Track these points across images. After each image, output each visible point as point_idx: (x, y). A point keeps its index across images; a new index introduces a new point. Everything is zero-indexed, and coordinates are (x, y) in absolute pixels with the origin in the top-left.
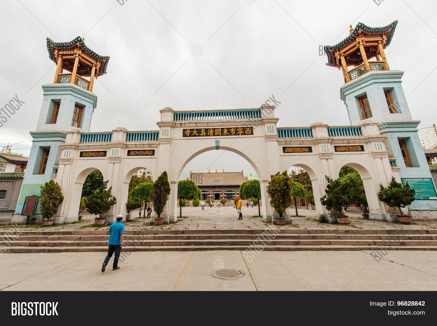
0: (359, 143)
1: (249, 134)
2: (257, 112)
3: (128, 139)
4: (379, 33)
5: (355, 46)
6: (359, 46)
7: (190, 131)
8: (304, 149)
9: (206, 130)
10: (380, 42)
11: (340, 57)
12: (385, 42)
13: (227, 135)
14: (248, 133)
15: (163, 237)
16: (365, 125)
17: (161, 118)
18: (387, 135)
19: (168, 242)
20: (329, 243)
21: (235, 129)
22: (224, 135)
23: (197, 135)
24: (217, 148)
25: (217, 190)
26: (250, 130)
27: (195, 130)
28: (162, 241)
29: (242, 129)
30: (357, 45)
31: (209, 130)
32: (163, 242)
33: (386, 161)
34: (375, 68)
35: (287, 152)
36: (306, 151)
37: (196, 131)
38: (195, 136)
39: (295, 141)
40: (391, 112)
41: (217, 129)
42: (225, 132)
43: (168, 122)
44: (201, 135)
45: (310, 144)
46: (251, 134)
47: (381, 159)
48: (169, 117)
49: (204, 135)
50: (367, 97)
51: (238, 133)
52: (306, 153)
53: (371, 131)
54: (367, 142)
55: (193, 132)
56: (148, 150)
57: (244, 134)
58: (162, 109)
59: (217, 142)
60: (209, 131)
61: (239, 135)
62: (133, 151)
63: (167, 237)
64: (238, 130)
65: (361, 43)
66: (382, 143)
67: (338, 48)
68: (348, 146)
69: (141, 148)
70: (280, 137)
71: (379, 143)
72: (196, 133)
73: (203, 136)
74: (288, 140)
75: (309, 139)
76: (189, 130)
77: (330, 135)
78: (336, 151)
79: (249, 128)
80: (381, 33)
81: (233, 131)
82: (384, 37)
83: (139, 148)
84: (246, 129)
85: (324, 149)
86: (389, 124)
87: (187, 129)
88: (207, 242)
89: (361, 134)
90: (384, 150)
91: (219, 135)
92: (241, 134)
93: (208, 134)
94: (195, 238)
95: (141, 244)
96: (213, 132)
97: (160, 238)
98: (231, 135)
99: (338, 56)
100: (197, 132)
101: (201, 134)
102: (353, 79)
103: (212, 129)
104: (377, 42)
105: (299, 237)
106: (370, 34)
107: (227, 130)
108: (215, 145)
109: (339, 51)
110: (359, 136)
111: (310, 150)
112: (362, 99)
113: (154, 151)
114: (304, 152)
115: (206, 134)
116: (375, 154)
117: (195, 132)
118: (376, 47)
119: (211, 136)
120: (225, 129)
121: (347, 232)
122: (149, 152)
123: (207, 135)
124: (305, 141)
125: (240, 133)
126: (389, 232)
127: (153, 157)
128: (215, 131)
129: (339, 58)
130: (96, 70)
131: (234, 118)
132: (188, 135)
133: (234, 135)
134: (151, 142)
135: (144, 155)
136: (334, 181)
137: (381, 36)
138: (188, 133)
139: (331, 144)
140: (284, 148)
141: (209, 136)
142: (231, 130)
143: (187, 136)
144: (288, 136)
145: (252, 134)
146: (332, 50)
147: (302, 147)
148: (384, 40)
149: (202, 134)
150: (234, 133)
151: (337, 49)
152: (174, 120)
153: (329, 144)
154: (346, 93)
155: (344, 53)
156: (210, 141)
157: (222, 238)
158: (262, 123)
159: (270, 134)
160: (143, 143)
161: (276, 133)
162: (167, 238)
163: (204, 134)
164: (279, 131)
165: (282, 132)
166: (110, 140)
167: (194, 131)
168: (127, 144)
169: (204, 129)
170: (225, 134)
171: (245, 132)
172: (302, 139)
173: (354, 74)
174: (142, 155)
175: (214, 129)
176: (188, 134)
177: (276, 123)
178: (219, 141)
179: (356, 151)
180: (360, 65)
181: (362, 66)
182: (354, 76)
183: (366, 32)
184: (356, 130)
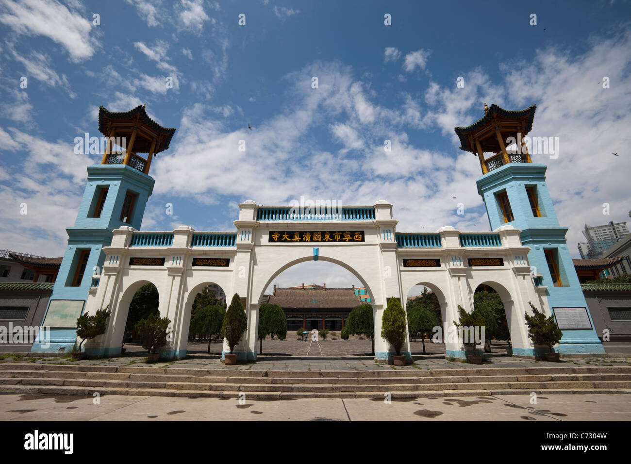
0: (497, 255)
1: (358, 241)
2: (369, 211)
3: (194, 243)
4: (516, 118)
5: (490, 131)
6: (495, 131)
7: (279, 235)
8: (430, 263)
9: (301, 234)
10: (519, 128)
11: (475, 141)
13: (329, 241)
14: (357, 238)
15: (239, 379)
16: (504, 233)
19: (247, 386)
21: (341, 233)
22: (325, 241)
23: (289, 239)
24: (316, 258)
25: (314, 314)
26: (361, 236)
27: (286, 233)
28: (238, 385)
29: (350, 233)
30: (493, 130)
31: (305, 234)
34: (515, 159)
35: (409, 266)
36: (433, 264)
38: (286, 241)
39: (419, 252)
40: (535, 215)
41: (316, 233)
42: (327, 236)
43: (249, 221)
44: (293, 240)
45: (438, 256)
47: (524, 277)
48: (251, 215)
50: (507, 195)
52: (433, 268)
54: (508, 254)
55: (283, 235)
56: (221, 259)
59: (316, 251)
61: (346, 242)
62: (199, 259)
63: (245, 380)
64: (344, 234)
65: (497, 128)
66: (524, 256)
67: (471, 131)
68: (485, 259)
69: (211, 255)
70: (399, 245)
71: (521, 256)
73: (297, 241)
74: (410, 250)
75: (436, 248)
76: (277, 233)
77: (462, 244)
78: (470, 265)
79: (359, 233)
80: (519, 118)
81: (337, 235)
82: (523, 123)
83: (208, 255)
84: (355, 233)
85: (455, 264)
86: (530, 230)
87: (274, 232)
88: (298, 388)
89: (500, 244)
90: (527, 265)
91: (318, 241)
92: (348, 240)
93: (304, 239)
94: (282, 382)
95: (211, 388)
96: (311, 236)
97: (235, 381)
98: (335, 241)
99: (473, 140)
100: (288, 235)
102: (491, 170)
103: (309, 232)
105: (419, 381)
106: (506, 118)
107: (329, 234)
108: (312, 255)
109: (473, 135)
110: (497, 245)
111: (438, 263)
112: (502, 198)
113: (228, 260)
114: (430, 266)
115: (300, 239)
116: (516, 271)
117: (285, 236)
119: (308, 242)
120: (327, 233)
121: (478, 372)
122: (222, 261)
123: (301, 241)
124: (431, 251)
125: (348, 239)
127: (227, 268)
128: (313, 235)
129: (473, 142)
132: (276, 240)
133: (339, 241)
134: (224, 248)
135: (215, 266)
137: (519, 121)
138: (277, 237)
139: (464, 255)
140: (405, 261)
141: (305, 241)
142: (335, 234)
143: (274, 241)
144: (411, 244)
145: (363, 240)
146: (465, 133)
147: (427, 260)
148: (523, 126)
149: (295, 239)
150: (339, 238)
151: (470, 133)
152: (258, 218)
153: (461, 257)
154: (484, 188)
155: (479, 137)
156: (304, 250)
157: (318, 382)
158: (377, 226)
159: (386, 242)
160: (214, 250)
161: (394, 240)
163: (298, 238)
164: (398, 238)
165: (402, 239)
166: (170, 244)
168: (192, 249)
169: (298, 232)
170: (327, 240)
171: (353, 238)
172: (427, 248)
173: (491, 164)
174: (212, 266)
175: (312, 233)
177: (394, 227)
178: (318, 249)
180: (499, 154)
181: (500, 156)
182: (492, 166)
183: (501, 116)
184: (494, 238)
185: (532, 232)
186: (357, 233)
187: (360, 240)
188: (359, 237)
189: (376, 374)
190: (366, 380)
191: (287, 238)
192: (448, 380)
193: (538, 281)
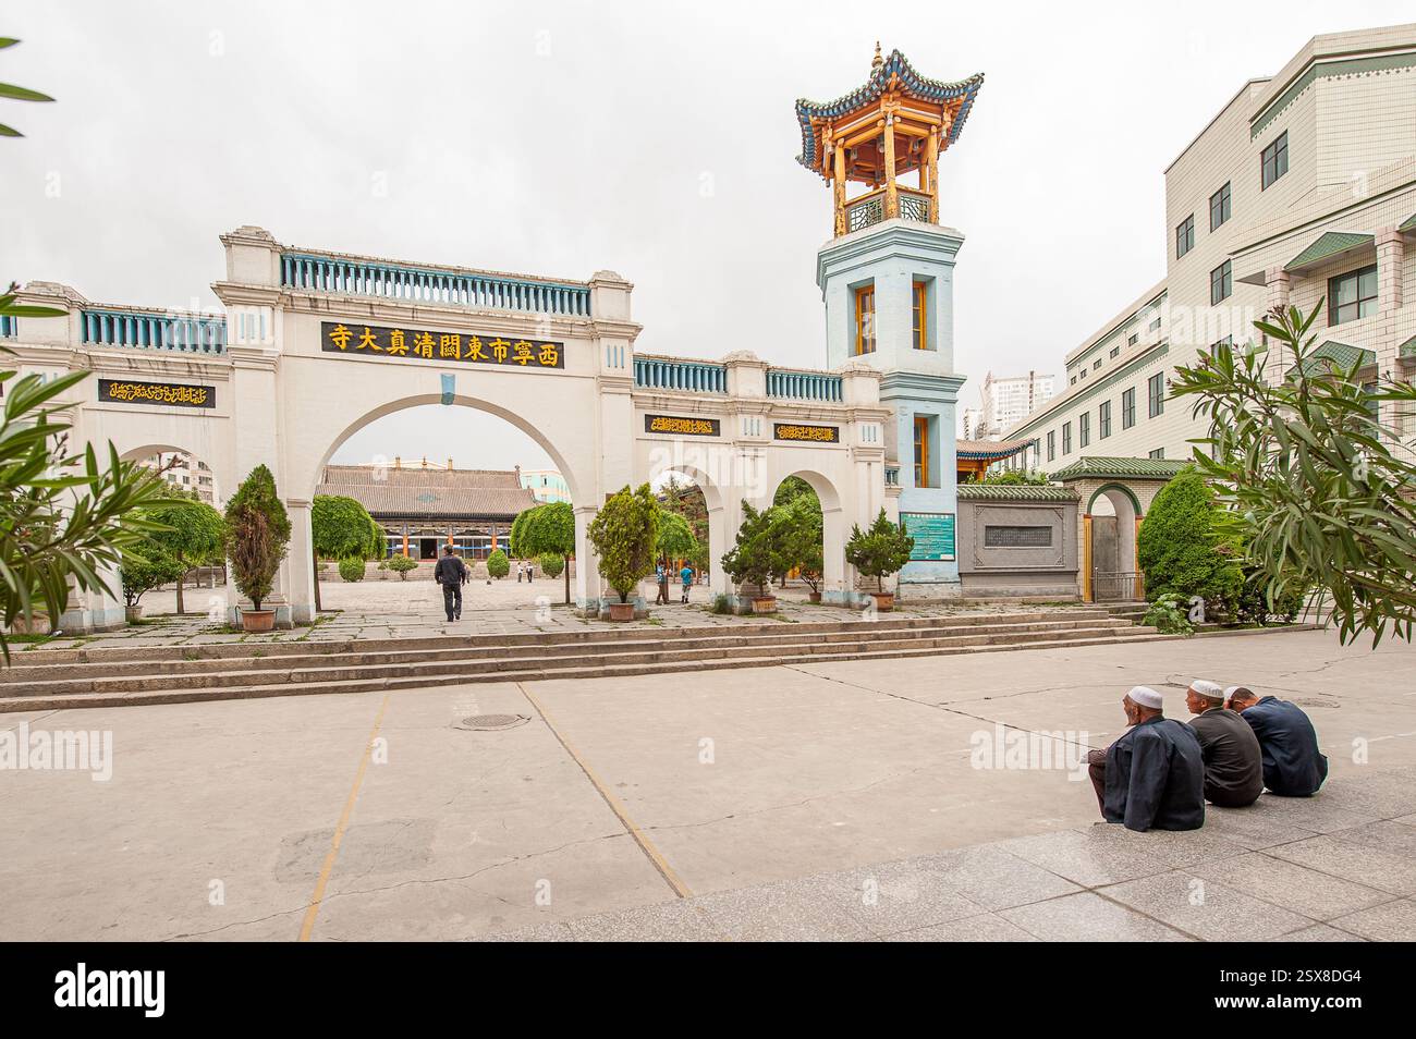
0: (830, 420)
1: (549, 366)
2: (577, 296)
3: (92, 336)
4: (936, 102)
5: (873, 124)
6: (883, 127)
7: (351, 334)
8: (701, 426)
9: (409, 336)
10: (934, 129)
11: (834, 147)
12: (944, 134)
13: (480, 360)
14: (547, 359)
16: (852, 374)
17: (230, 265)
18: (892, 406)
19: (307, 673)
21: (508, 344)
22: (470, 359)
23: (377, 348)
24: (448, 399)
26: (555, 353)
27: (367, 330)
28: (286, 671)
29: (530, 345)
30: (880, 123)
31: (418, 336)
32: (291, 674)
33: (879, 469)
34: (907, 211)
35: (656, 431)
36: (705, 430)
37: (371, 334)
38: (368, 350)
39: (680, 401)
40: (917, 345)
41: (447, 337)
42: (475, 348)
43: (260, 288)
44: (389, 349)
45: (717, 413)
46: (556, 366)
47: (869, 464)
48: (262, 270)
49: (403, 353)
50: (873, 293)
51: (515, 358)
52: (704, 438)
53: (861, 393)
54: (850, 418)
55: (362, 337)
56: (187, 387)
57: (537, 363)
58: (231, 232)
59: (448, 380)
60: (419, 341)
61: (520, 364)
62: (120, 382)
64: (517, 347)
65: (890, 121)
66: (878, 425)
67: (833, 117)
68: (805, 426)
69: (155, 375)
70: (640, 382)
71: (872, 424)
72: (372, 340)
73: (398, 354)
74: (662, 396)
75: (715, 397)
76: (345, 328)
77: (768, 393)
78: (777, 437)
79: (553, 346)
80: (941, 102)
81: (500, 348)
82: (947, 117)
83: (148, 374)
84: (543, 347)
85: (748, 430)
86: (902, 376)
87: (337, 324)
88: (424, 668)
89: (840, 397)
90: (880, 443)
91: (452, 358)
92: (524, 362)
93: (417, 350)
94: (387, 659)
95: (218, 682)
96: (434, 343)
98: (495, 360)
99: (830, 143)
100: (374, 336)
101: (391, 346)
102: (853, 228)
103: (430, 332)
104: (928, 126)
105: (661, 646)
106: (914, 96)
107: (480, 344)
108: (440, 391)
109: (834, 128)
110: (835, 401)
111: (715, 427)
112: (862, 294)
113: (210, 391)
114: (700, 433)
115: (407, 348)
116: (860, 452)
117: (368, 337)
118: (923, 142)
119: (426, 357)
120: (475, 340)
121: (764, 630)
122: (193, 393)
123: (410, 353)
124: (705, 401)
125: (524, 358)
126: (846, 627)
127: (209, 411)
128: (440, 341)
129: (830, 149)
131: (503, 305)
132: (343, 346)
133: (505, 361)
134: (192, 355)
135: (170, 404)
136: (759, 514)
137: (940, 110)
138: (344, 339)
139: (768, 416)
140: (649, 418)
141: (419, 356)
142: (495, 344)
143: (338, 349)
144: (664, 385)
145: (560, 364)
146: (815, 118)
147: (695, 420)
148: (945, 128)
149: (395, 349)
150: (505, 356)
151: (829, 120)
152: (284, 282)
153: (762, 418)
154: (830, 270)
155: (846, 137)
156: (424, 376)
157: (466, 656)
158: (593, 333)
159: (611, 372)
160: (162, 359)
161: (629, 371)
162: (299, 662)
163: (402, 347)
164: (639, 366)
165: (650, 370)
166: (8, 333)
167: (364, 333)
168: (91, 354)
169: (400, 330)
170: (475, 358)
171: (537, 358)
172: (697, 395)
173: (858, 214)
174: (163, 402)
175: (436, 336)
176: (344, 343)
177: (631, 340)
178: (454, 376)
179: (822, 441)
180: (877, 191)
181: (881, 196)
182: (859, 220)
183: (907, 88)
184: (831, 385)
185: (904, 378)
186: (549, 346)
187: (554, 363)
188: (552, 355)
191: (372, 344)
192: (713, 644)
193: (891, 475)
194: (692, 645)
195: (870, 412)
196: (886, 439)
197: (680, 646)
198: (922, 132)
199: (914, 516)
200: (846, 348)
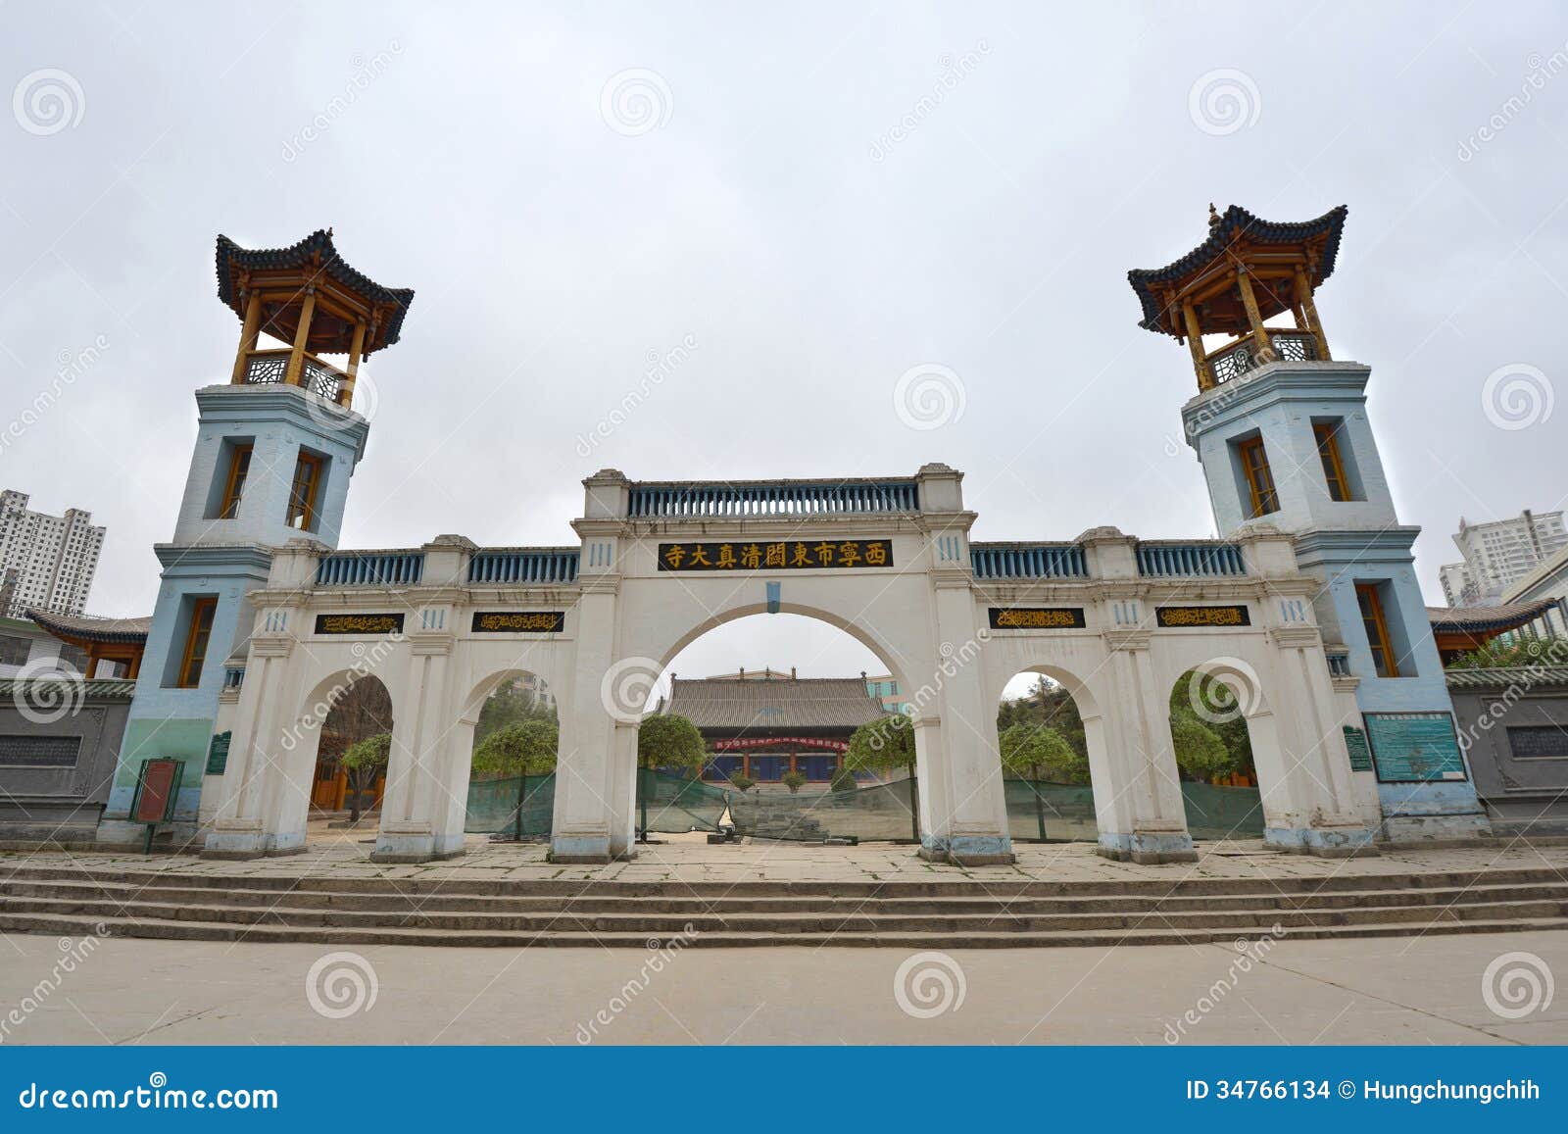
0: (1233, 598)
1: (877, 565)
2: (905, 491)
3: (475, 576)
4: (1294, 242)
5: (1224, 276)
6: (1235, 277)
7: (683, 552)
8: (1058, 618)
9: (737, 548)
10: (1299, 268)
11: (1180, 306)
12: (1314, 270)
13: (805, 566)
14: (874, 558)
15: (595, 902)
16: (1252, 539)
17: (588, 505)
18: (1319, 573)
19: (612, 919)
20: (1120, 924)
21: (834, 547)
22: (795, 566)
23: (706, 563)
24: (773, 606)
26: (883, 552)
27: (699, 547)
28: (592, 916)
29: (856, 545)
30: (1231, 274)
31: (746, 549)
32: (595, 919)
33: (1317, 658)
34: (1286, 352)
35: (1004, 627)
36: (1065, 621)
37: (702, 550)
38: (699, 567)
39: (1029, 593)
40: (1337, 497)
41: (773, 546)
42: (801, 554)
43: (609, 520)
44: (718, 563)
45: (1078, 600)
46: (885, 565)
47: (1301, 650)
48: (614, 505)
49: (730, 565)
50: (1262, 445)
51: (841, 560)
52: (1065, 631)
53: (1269, 560)
54: (1261, 594)
55: (694, 554)
56: (542, 614)
57: (863, 563)
58: (591, 475)
59: (773, 589)
60: (746, 552)
61: (846, 566)
62: (490, 614)
63: (608, 903)
64: (842, 549)
65: (1242, 270)
66: (1303, 599)
67: (1172, 279)
68: (1200, 608)
69: (518, 605)
70: (980, 574)
71: (1294, 600)
72: (703, 556)
73: (726, 567)
74: (1007, 586)
75: (1075, 583)
76: (679, 548)
77: (1142, 572)
78: (1161, 623)
79: (880, 545)
80: (1300, 241)
81: (825, 551)
82: (1311, 254)
83: (512, 605)
84: (870, 546)
85: (1122, 618)
86: (1322, 535)
87: (672, 546)
88: (735, 921)
89: (1241, 569)
90: (1310, 621)
91: (778, 566)
92: (851, 563)
93: (744, 562)
94: (697, 907)
96: (760, 554)
97: (584, 906)
98: (820, 565)
99: (1175, 303)
100: (705, 553)
101: (720, 560)
102: (1221, 380)
103: (756, 544)
104: (1292, 266)
105: (1031, 907)
106: (1266, 241)
107: (805, 549)
108: (765, 599)
109: (1177, 289)
110: (1234, 574)
111: (1078, 618)
112: (1249, 451)
113: (560, 616)
114: (1059, 626)
115: (735, 561)
116: (1280, 637)
117: (699, 554)
118: (1290, 282)
119: (753, 568)
120: (800, 546)
122: (546, 619)
123: (738, 566)
124: (1065, 591)
125: (850, 559)
126: (1308, 884)
127: (557, 635)
128: (766, 551)
129: (1176, 308)
130: (367, 334)
131: (828, 509)
132: (676, 565)
133: (831, 565)
134: (549, 585)
135: (527, 630)
137: (1302, 248)
138: (677, 558)
139: (1145, 599)
140: (994, 614)
141: (746, 567)
142: (820, 548)
143: (672, 568)
144: (1008, 573)
145: (889, 562)
146: (1153, 284)
147: (1051, 610)
148: (1312, 264)
149: (723, 563)
150: (830, 559)
151: (1170, 282)
152: (630, 512)
153: (1138, 602)
155: (1193, 294)
156: (751, 583)
157: (786, 907)
158: (924, 527)
159: (945, 565)
160: (525, 591)
161: (966, 558)
162: (606, 905)
163: (730, 560)
164: (977, 556)
165: (992, 559)
166: (415, 579)
167: (696, 551)
168: (472, 591)
169: (729, 544)
170: (800, 564)
171: (864, 558)
172: (1051, 582)
173: (1223, 365)
174: (522, 630)
175: (762, 546)
176: (677, 561)
177: (966, 529)
178: (779, 584)
179: (1225, 624)
180: (1243, 339)
181: (1249, 343)
182: (1226, 371)
183: (1254, 236)
184: (1224, 555)
185: (1327, 539)
186: (874, 545)
187: (881, 562)
188: (880, 554)
189: (924, 889)
190: (900, 904)
191: (702, 560)
192: (1104, 906)
193: (1337, 663)
194: (1075, 907)
195: (1287, 583)
196: (1320, 617)
197: (1060, 907)
198: (1286, 273)
199: (1386, 717)
200: (1239, 510)
